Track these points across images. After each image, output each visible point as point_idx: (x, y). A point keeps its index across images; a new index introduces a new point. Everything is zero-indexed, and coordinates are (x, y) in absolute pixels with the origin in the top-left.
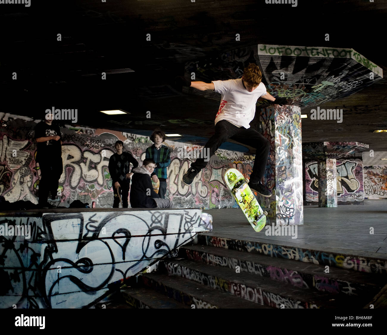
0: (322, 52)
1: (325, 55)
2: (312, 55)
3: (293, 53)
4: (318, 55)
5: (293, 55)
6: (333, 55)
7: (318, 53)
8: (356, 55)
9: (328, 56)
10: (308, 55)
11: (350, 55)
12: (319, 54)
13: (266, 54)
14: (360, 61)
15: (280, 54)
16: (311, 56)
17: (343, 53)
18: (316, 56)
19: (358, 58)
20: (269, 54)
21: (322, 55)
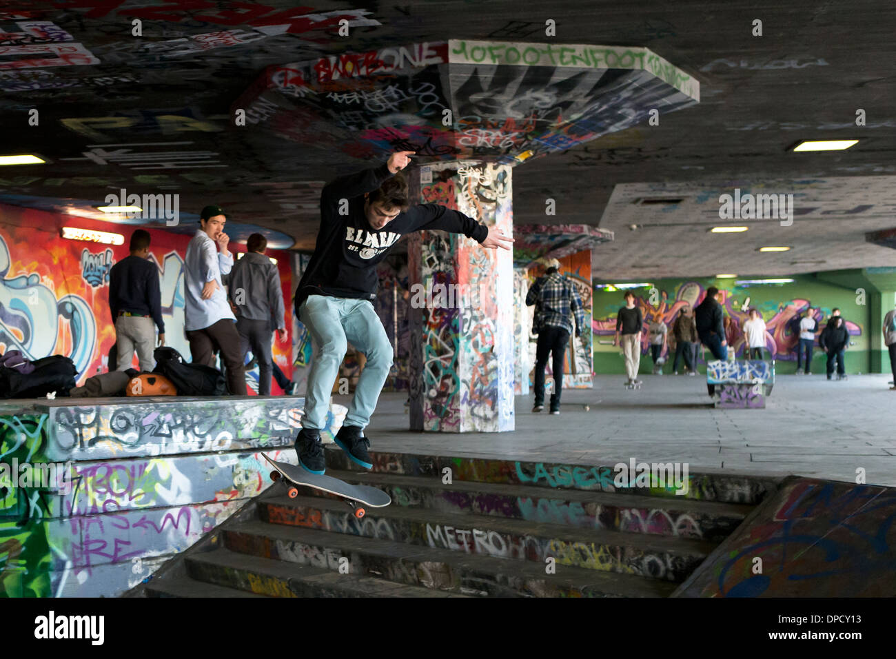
0: (583, 57)
1: (588, 63)
2: (562, 63)
3: (522, 58)
4: (575, 63)
5: (522, 63)
6: (607, 63)
7: (574, 58)
8: (653, 61)
9: (596, 64)
10: (554, 62)
11: (642, 62)
12: (577, 60)
13: (466, 62)
14: (659, 72)
15: (494, 62)
16: (559, 65)
17: (628, 58)
18: (571, 65)
19: (655, 67)
20: (471, 62)
21: (582, 63)
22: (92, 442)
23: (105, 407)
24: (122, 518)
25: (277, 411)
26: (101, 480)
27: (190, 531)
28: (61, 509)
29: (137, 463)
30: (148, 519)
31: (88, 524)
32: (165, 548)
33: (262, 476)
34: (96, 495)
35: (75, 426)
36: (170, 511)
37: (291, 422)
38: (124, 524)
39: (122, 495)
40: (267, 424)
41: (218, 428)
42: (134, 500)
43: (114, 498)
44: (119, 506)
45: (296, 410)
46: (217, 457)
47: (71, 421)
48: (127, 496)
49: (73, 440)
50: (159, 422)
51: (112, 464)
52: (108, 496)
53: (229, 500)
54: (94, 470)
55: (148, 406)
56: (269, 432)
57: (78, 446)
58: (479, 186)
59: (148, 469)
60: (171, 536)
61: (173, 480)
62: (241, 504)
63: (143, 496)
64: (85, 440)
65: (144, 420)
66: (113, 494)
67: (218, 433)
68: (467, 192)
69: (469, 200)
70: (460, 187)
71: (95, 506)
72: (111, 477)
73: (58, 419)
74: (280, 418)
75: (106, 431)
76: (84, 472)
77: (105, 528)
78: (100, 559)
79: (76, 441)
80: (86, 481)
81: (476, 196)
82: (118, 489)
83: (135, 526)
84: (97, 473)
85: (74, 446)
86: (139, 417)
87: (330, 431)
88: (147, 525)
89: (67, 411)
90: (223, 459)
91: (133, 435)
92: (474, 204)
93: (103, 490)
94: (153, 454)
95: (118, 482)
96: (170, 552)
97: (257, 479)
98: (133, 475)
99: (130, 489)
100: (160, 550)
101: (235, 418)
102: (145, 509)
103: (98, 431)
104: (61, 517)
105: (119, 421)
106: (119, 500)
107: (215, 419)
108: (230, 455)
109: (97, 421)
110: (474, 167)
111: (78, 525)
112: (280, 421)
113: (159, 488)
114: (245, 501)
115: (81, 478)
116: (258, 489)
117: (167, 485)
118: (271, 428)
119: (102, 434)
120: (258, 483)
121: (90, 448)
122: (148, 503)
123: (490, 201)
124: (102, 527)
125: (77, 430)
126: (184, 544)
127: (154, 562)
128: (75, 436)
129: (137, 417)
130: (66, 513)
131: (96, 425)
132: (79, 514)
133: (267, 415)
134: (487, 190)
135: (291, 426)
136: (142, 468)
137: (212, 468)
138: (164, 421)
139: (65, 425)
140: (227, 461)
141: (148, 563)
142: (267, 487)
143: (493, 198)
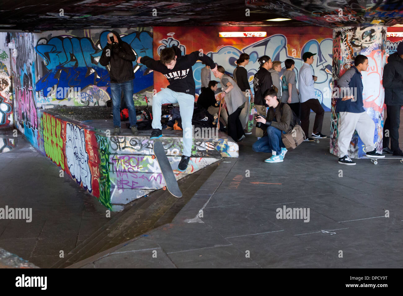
22: (123, 148)
23: (128, 137)
24: (135, 175)
25: (200, 143)
26: (127, 161)
27: (162, 182)
28: (113, 169)
29: (140, 157)
30: (145, 176)
31: (123, 175)
32: (152, 187)
33: (193, 166)
34: (125, 166)
35: (117, 142)
36: (153, 174)
37: (207, 148)
38: (136, 177)
39: (134, 167)
40: (195, 147)
41: (173, 147)
42: (139, 169)
43: (132, 167)
44: (134, 170)
45: (209, 143)
46: (173, 157)
47: (115, 141)
48: (136, 167)
49: (116, 147)
50: (148, 143)
51: (130, 156)
52: (130, 167)
53: (179, 174)
54: (123, 158)
55: (144, 137)
56: (196, 150)
57: (119, 149)
58: (352, 39)
59: (144, 159)
60: (154, 183)
61: (155, 163)
62: (184, 176)
63: (143, 168)
64: (121, 147)
65: (142, 142)
66: (131, 166)
67: (173, 149)
68: (346, 42)
69: (346, 46)
70: (342, 40)
71: (125, 169)
72: (130, 160)
73: (111, 140)
74: (201, 145)
75: (128, 144)
76: (120, 157)
77: (128, 177)
78: (127, 187)
79: (118, 147)
80: (121, 161)
81: (350, 44)
82: (133, 164)
83: (139, 177)
84: (125, 158)
85: (117, 149)
86: (141, 141)
87: (227, 153)
88: (144, 178)
89: (114, 137)
90: (176, 159)
91: (138, 147)
92: (349, 48)
93: (128, 164)
94: (147, 154)
95: (133, 162)
96: (154, 189)
97: (191, 167)
98: (138, 160)
99: (138, 165)
100: (150, 187)
101: (180, 144)
102: (144, 172)
103: (125, 145)
104: (113, 171)
105: (133, 142)
106: (133, 168)
107: (171, 144)
108: (179, 157)
109: (125, 141)
110: (350, 30)
111: (119, 174)
112: (201, 147)
113: (149, 166)
114: (186, 175)
115: (119, 159)
116: (192, 171)
117: (152, 165)
118: (197, 149)
119: (126, 146)
120: (192, 169)
121: (123, 150)
122: (145, 170)
123: (358, 46)
124: (127, 176)
125: (118, 144)
126: (160, 187)
127: (147, 191)
128: (117, 145)
129: (140, 141)
130: (114, 170)
131: (124, 142)
132: (119, 171)
133: (195, 144)
134: (356, 41)
135: (206, 149)
136: (142, 159)
137: (171, 161)
138: (150, 143)
139: (114, 142)
140: (178, 160)
141: (145, 191)
142: (196, 171)
143: (360, 45)
